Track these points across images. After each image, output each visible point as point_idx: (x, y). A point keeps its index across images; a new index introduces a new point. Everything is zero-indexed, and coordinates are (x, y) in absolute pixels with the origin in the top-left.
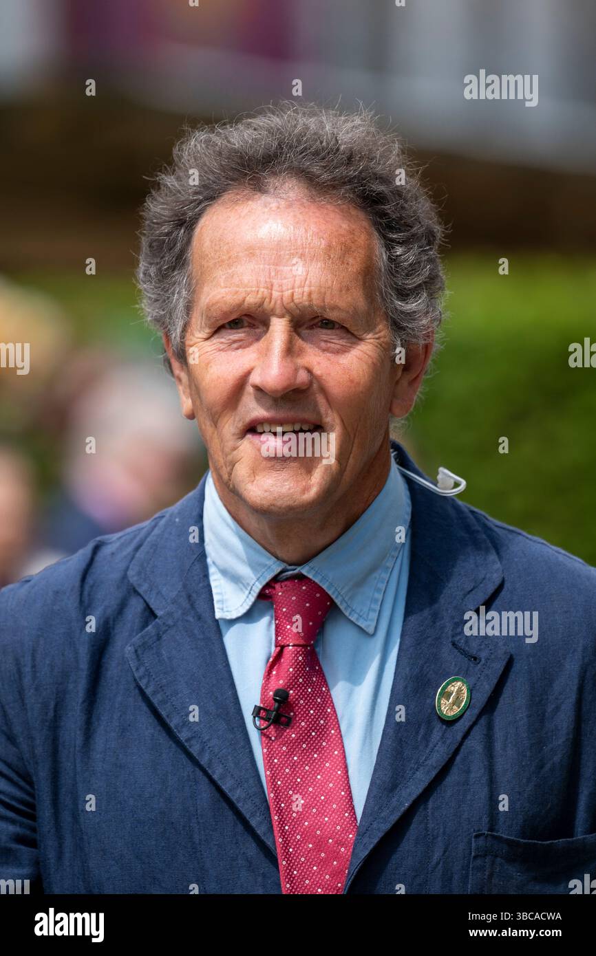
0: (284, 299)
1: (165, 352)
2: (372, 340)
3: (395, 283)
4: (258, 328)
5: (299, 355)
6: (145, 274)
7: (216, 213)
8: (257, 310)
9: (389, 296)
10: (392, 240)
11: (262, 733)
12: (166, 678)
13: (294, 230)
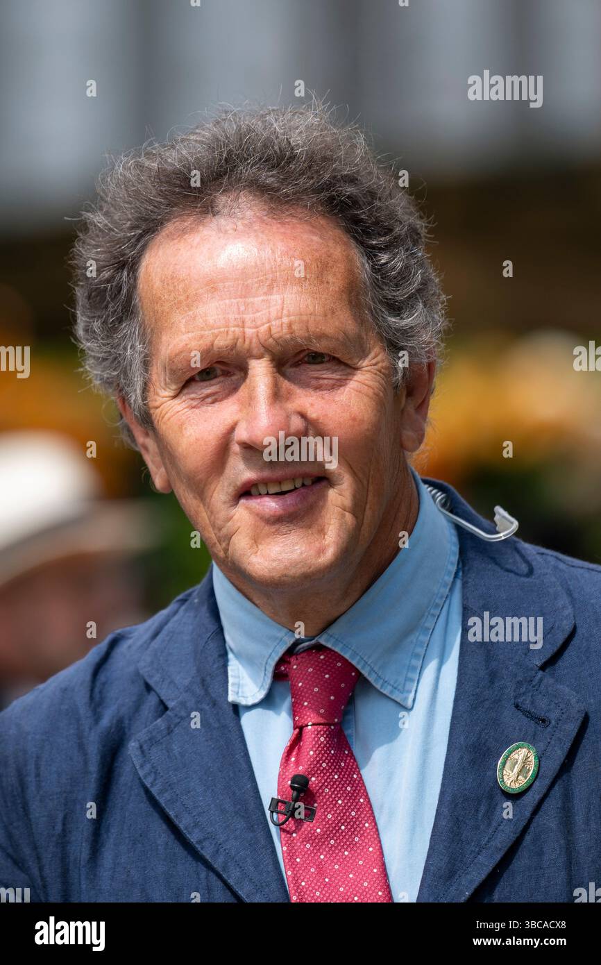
0: (260, 335)
1: (122, 417)
2: (369, 368)
3: (385, 297)
4: (234, 374)
5: (287, 399)
6: (86, 331)
7: (161, 247)
8: (229, 353)
9: (380, 313)
10: (373, 247)
11: (281, 829)
12: (176, 776)
13: (259, 253)
